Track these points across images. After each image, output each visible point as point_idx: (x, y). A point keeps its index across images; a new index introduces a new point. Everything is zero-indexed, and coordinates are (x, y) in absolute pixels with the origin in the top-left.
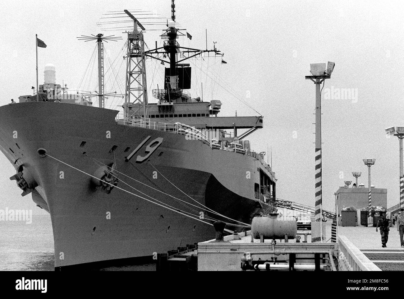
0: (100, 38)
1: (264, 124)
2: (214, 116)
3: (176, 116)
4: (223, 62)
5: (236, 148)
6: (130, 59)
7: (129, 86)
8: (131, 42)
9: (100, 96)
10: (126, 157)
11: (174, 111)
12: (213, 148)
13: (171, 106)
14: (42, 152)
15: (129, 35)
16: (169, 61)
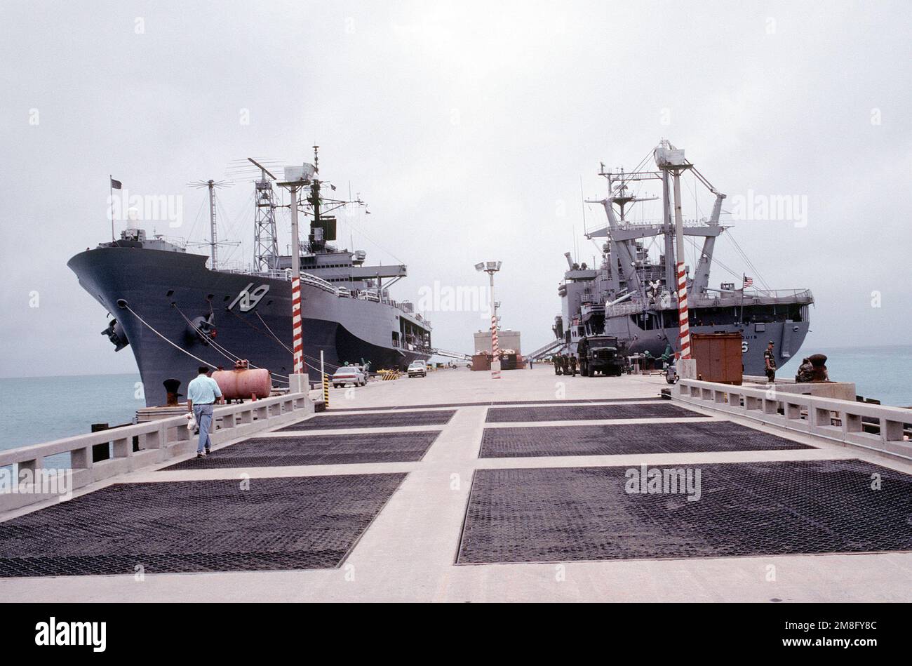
0: (211, 184)
1: (408, 272)
2: (359, 266)
3: (319, 267)
4: (367, 212)
5: (367, 296)
6: (259, 209)
7: (259, 235)
8: (260, 191)
9: (213, 244)
10: (227, 307)
11: (316, 263)
12: (340, 296)
13: (313, 258)
14: (122, 303)
15: (257, 184)
16: (314, 213)
